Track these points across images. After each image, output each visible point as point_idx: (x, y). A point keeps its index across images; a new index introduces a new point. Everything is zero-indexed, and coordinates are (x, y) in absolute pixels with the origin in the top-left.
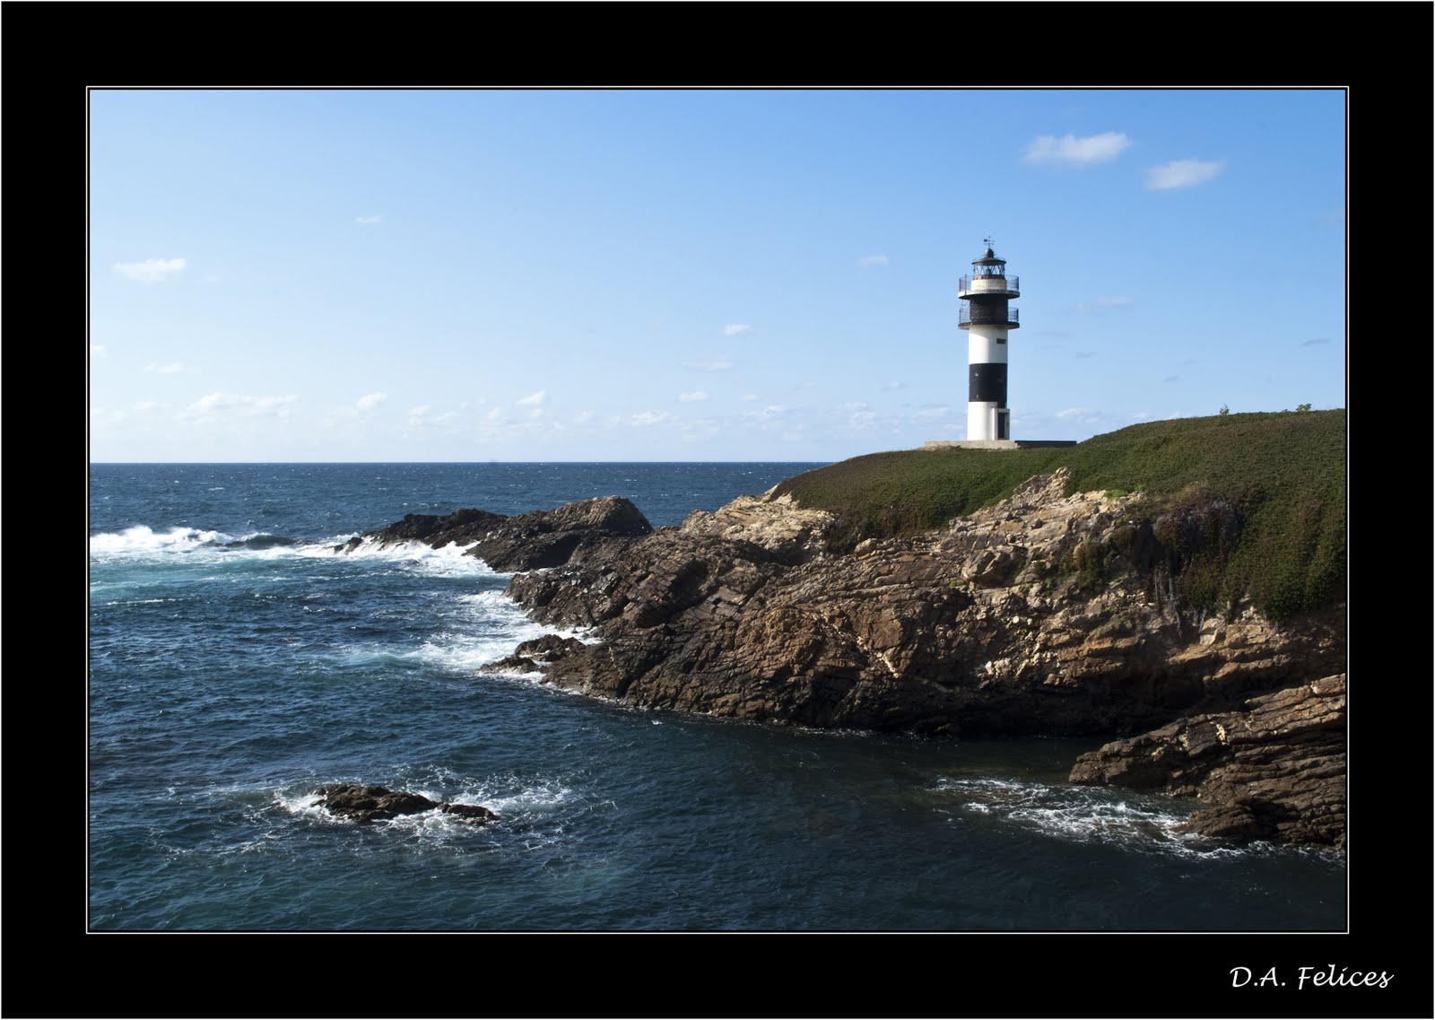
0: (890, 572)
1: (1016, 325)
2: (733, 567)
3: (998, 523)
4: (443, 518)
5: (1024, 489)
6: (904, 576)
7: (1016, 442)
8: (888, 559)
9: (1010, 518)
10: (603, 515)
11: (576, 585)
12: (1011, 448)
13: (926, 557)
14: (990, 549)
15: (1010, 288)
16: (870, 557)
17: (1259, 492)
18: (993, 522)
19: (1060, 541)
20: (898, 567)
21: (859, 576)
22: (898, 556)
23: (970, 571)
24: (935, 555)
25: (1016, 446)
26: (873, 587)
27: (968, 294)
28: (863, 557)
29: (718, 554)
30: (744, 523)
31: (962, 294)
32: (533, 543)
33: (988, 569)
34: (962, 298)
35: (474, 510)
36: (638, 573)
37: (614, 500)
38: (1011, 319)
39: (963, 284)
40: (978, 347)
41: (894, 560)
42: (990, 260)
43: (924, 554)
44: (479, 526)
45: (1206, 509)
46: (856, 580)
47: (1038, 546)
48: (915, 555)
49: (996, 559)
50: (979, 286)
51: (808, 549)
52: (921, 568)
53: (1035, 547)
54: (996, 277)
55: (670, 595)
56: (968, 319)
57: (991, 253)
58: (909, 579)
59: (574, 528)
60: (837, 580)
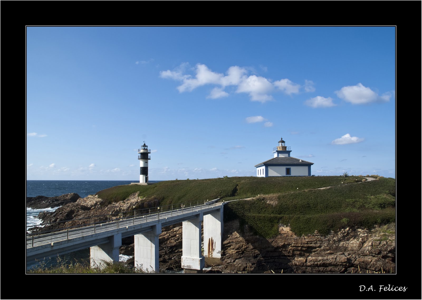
0: (96, 213)
1: (150, 159)
2: (79, 211)
3: (120, 203)
4: (34, 198)
5: (131, 196)
8: (97, 211)
9: (123, 202)
10: (70, 197)
11: (50, 215)
15: (149, 152)
17: (163, 198)
20: (98, 212)
24: (105, 210)
27: (140, 152)
29: (77, 208)
30: (86, 201)
31: (138, 152)
32: (53, 204)
35: (42, 196)
36: (60, 212)
37: (73, 194)
39: (139, 150)
40: (141, 164)
42: (145, 146)
44: (42, 200)
45: (153, 201)
46: (90, 215)
47: (124, 208)
50: (142, 151)
52: (103, 213)
54: (146, 149)
55: (66, 217)
56: (140, 158)
57: (145, 144)
59: (63, 200)
60: (87, 215)
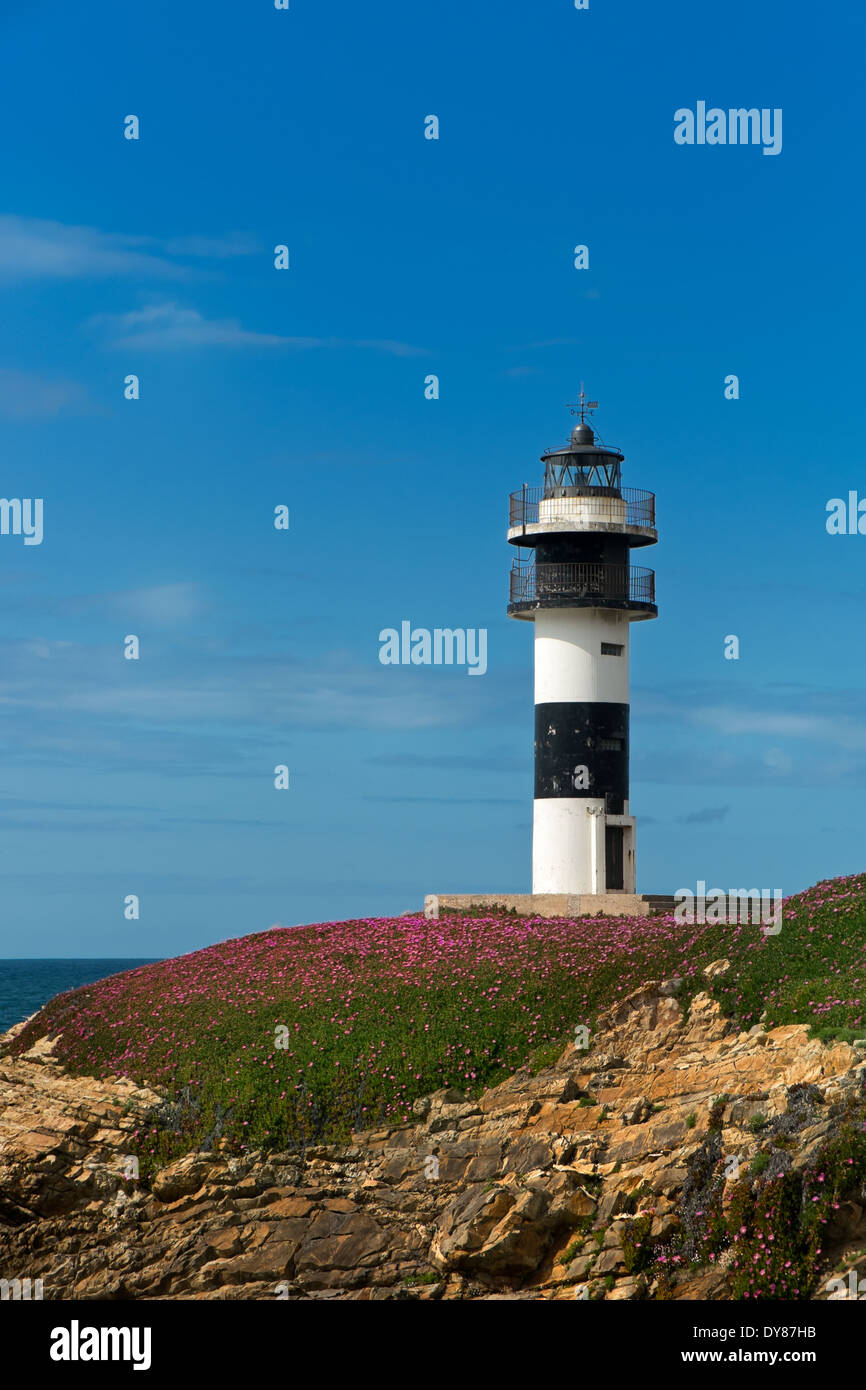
0: (240, 1247)
1: (649, 610)
3: (536, 1109)
5: (622, 1016)
6: (278, 1255)
7: (646, 898)
8: (237, 1209)
9: (572, 1092)
12: (632, 912)
13: (340, 1204)
14: (507, 1181)
15: (637, 520)
16: (190, 1203)
18: (525, 1106)
19: (690, 1160)
20: (263, 1231)
21: (157, 1258)
22: (265, 1202)
23: (448, 1243)
25: (646, 907)
26: (193, 1291)
27: (529, 532)
28: (172, 1206)
31: (515, 532)
33: (497, 1235)
34: (517, 541)
38: (636, 594)
39: (516, 509)
40: (556, 665)
41: (255, 1212)
42: (586, 451)
43: (335, 1195)
47: (635, 1172)
48: (310, 1197)
49: (519, 1207)
50: (557, 514)
51: (87, 1181)
52: (324, 1235)
53: (625, 1174)
54: (599, 492)
56: (530, 593)
57: (588, 436)
58: (291, 1264)
